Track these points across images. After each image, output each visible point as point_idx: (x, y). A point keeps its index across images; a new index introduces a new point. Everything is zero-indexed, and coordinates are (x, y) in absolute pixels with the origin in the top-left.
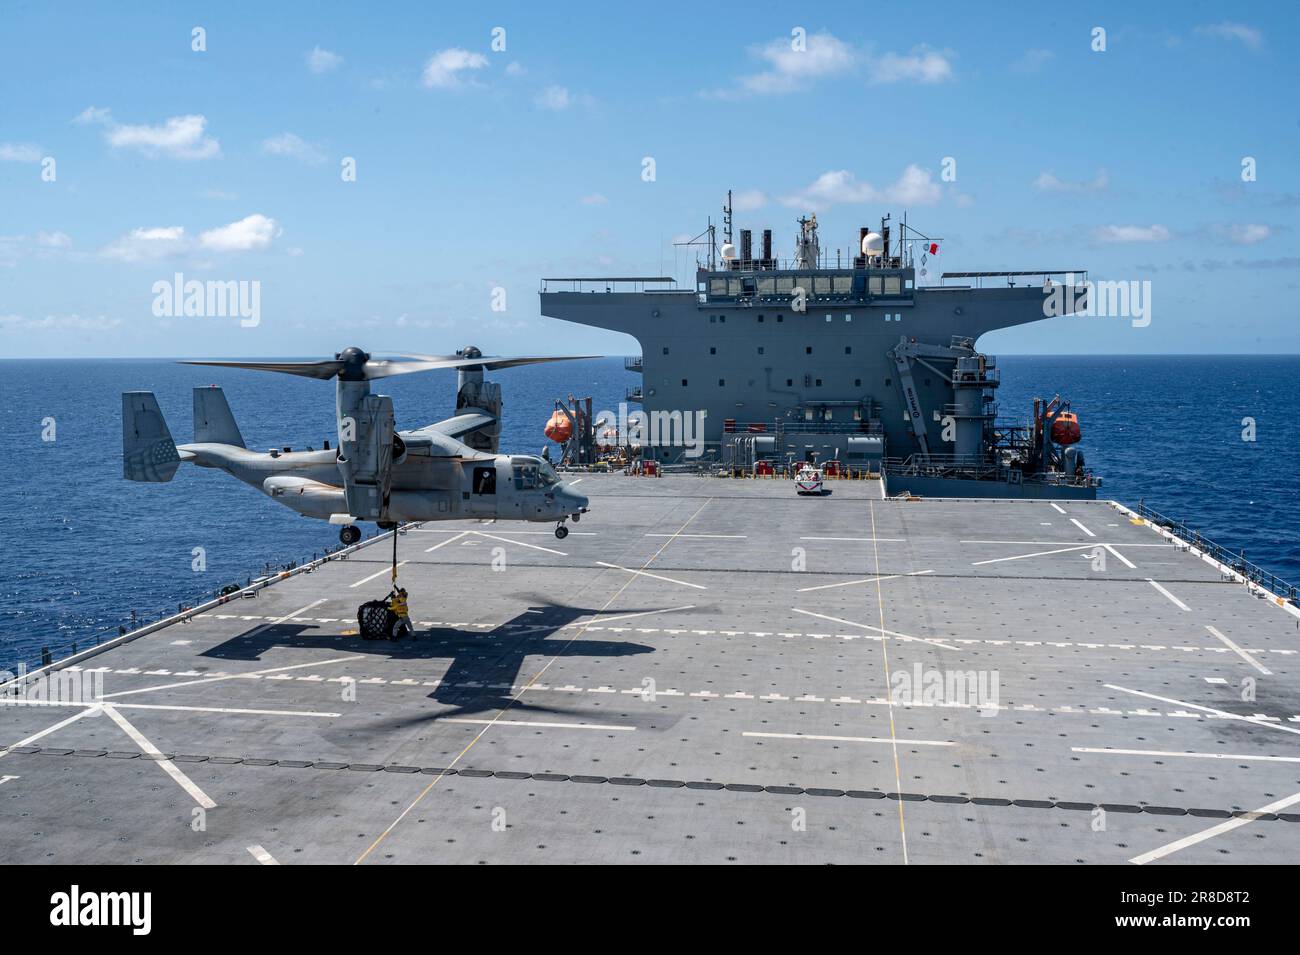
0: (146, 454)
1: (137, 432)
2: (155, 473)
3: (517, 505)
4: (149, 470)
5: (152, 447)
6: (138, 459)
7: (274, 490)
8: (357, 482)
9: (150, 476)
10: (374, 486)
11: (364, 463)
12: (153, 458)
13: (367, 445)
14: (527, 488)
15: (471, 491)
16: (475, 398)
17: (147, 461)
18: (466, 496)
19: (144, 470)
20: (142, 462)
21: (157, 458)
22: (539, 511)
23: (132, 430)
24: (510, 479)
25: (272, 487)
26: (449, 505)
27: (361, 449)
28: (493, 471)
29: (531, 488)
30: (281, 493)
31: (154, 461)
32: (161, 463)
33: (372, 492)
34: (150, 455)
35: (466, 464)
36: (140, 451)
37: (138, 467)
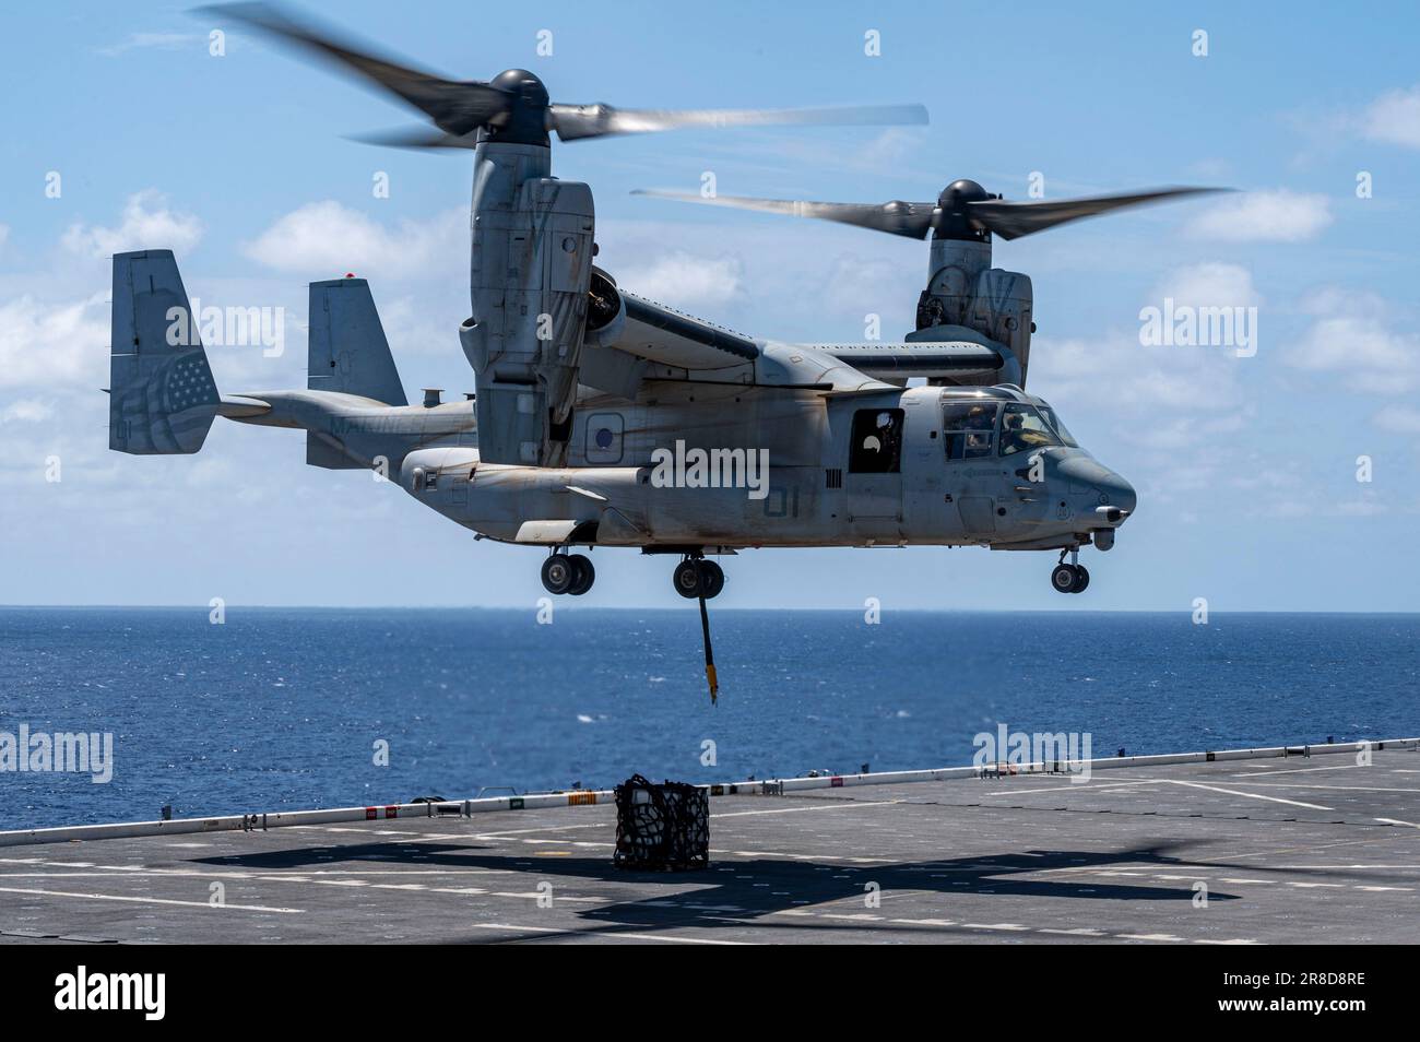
0: (152, 389)
1: (137, 342)
2: (169, 433)
3: (949, 497)
4: (157, 426)
5: (163, 373)
6: (135, 403)
7: (419, 477)
8: (499, 379)
9: (159, 439)
10: (529, 388)
11: (514, 333)
12: (166, 398)
13: (523, 291)
14: (971, 454)
15: (845, 469)
16: (962, 307)
17: (154, 406)
18: (834, 479)
19: (146, 426)
20: (144, 410)
21: (172, 399)
22: (1002, 512)
23: (129, 337)
24: (934, 435)
25: (417, 470)
26: (790, 500)
27: (511, 297)
28: (898, 415)
29: (984, 454)
30: (433, 483)
31: (166, 402)
32: (180, 409)
33: (525, 403)
34: (159, 392)
35: (836, 400)
36: (139, 384)
37: (137, 420)
